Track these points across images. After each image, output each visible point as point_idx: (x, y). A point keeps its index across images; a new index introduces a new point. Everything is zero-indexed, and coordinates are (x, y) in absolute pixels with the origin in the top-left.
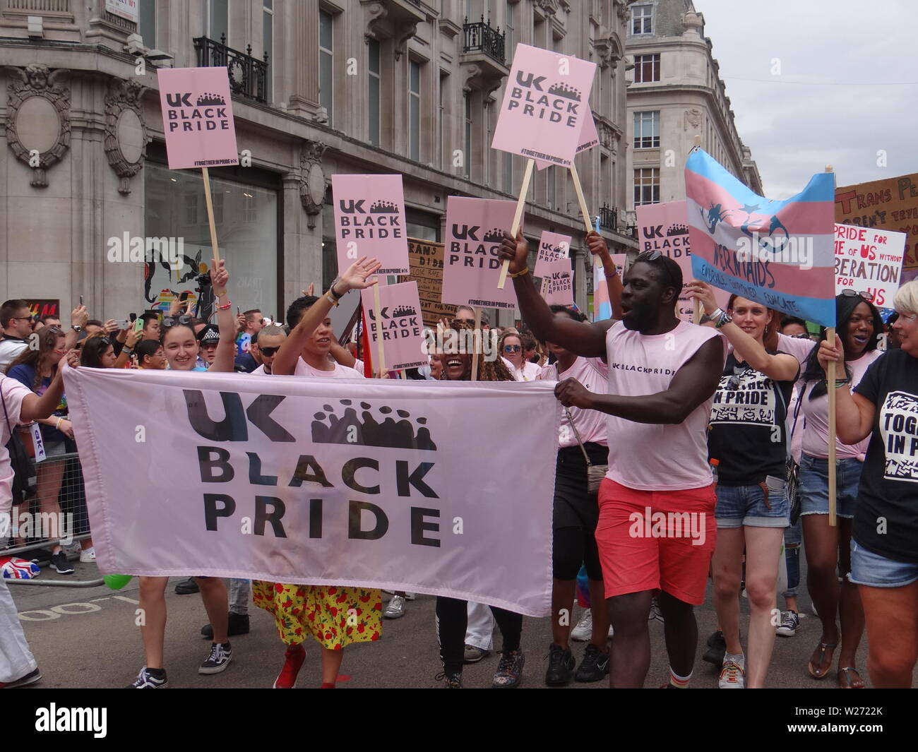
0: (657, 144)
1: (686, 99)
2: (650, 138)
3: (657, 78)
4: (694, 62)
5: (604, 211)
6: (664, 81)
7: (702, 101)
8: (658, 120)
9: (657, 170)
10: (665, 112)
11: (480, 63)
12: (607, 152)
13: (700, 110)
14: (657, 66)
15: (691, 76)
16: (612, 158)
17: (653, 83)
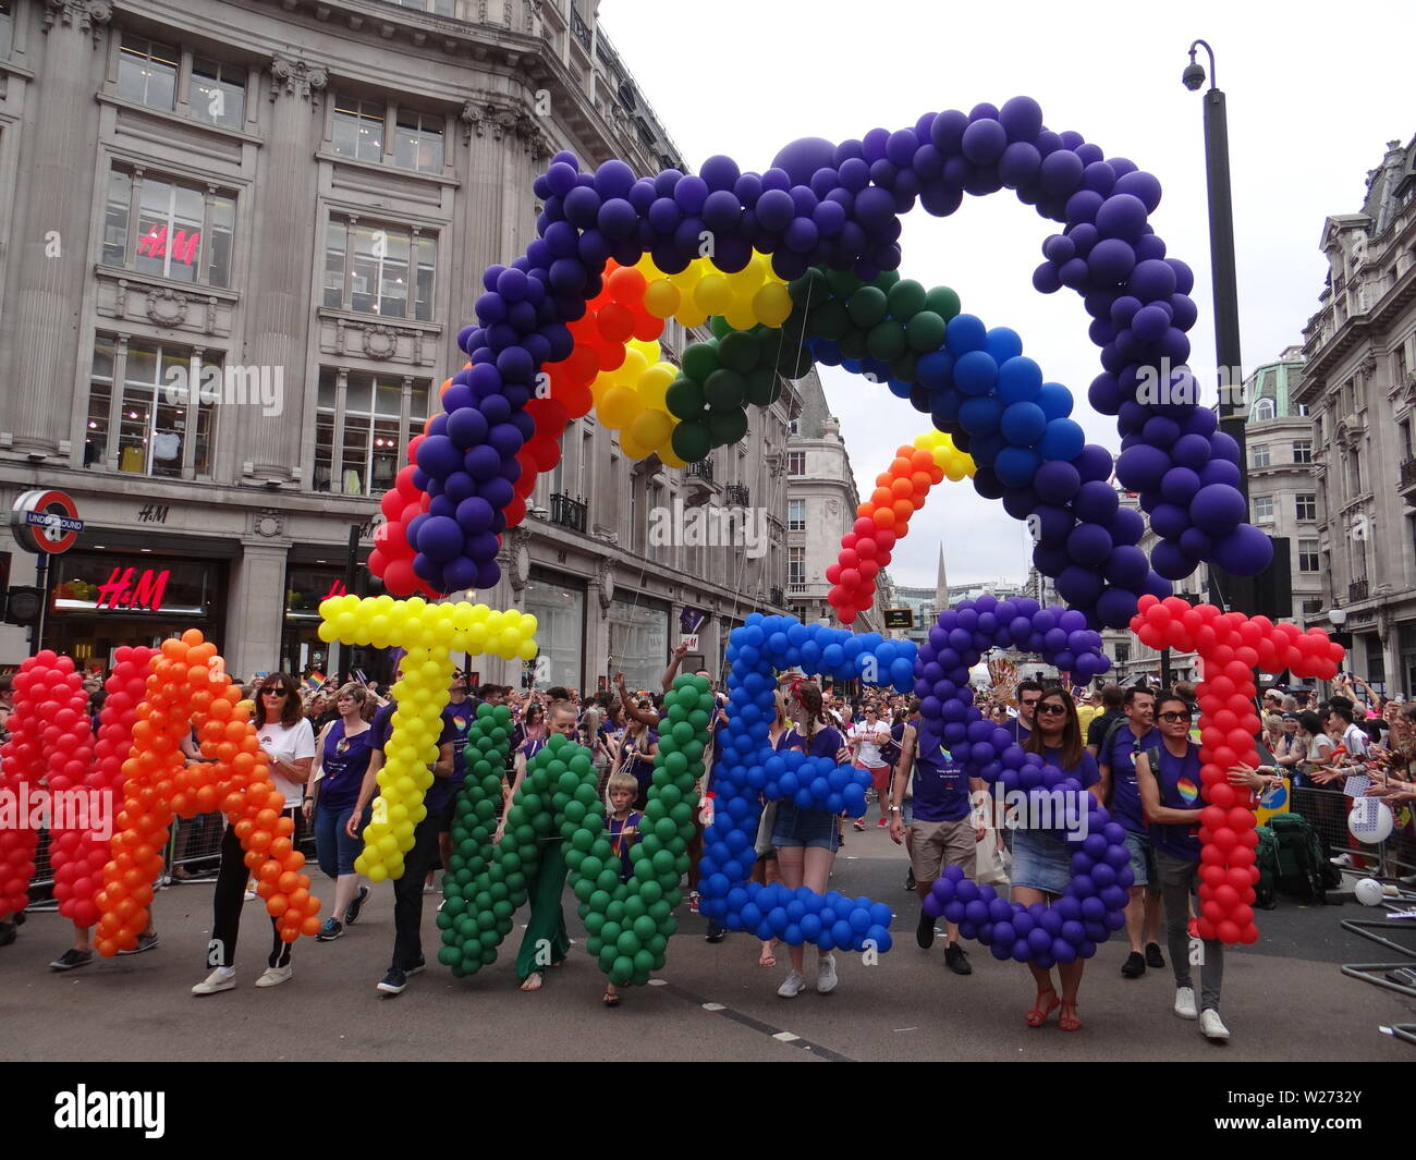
0: (803, 527)
1: (827, 491)
2: (797, 522)
3: (803, 473)
4: (833, 461)
5: (773, 590)
6: (808, 475)
7: (840, 493)
8: (803, 506)
9: (803, 549)
10: (810, 501)
11: (697, 486)
12: (776, 543)
13: (838, 500)
14: (803, 462)
15: (830, 471)
16: (780, 547)
17: (799, 477)
